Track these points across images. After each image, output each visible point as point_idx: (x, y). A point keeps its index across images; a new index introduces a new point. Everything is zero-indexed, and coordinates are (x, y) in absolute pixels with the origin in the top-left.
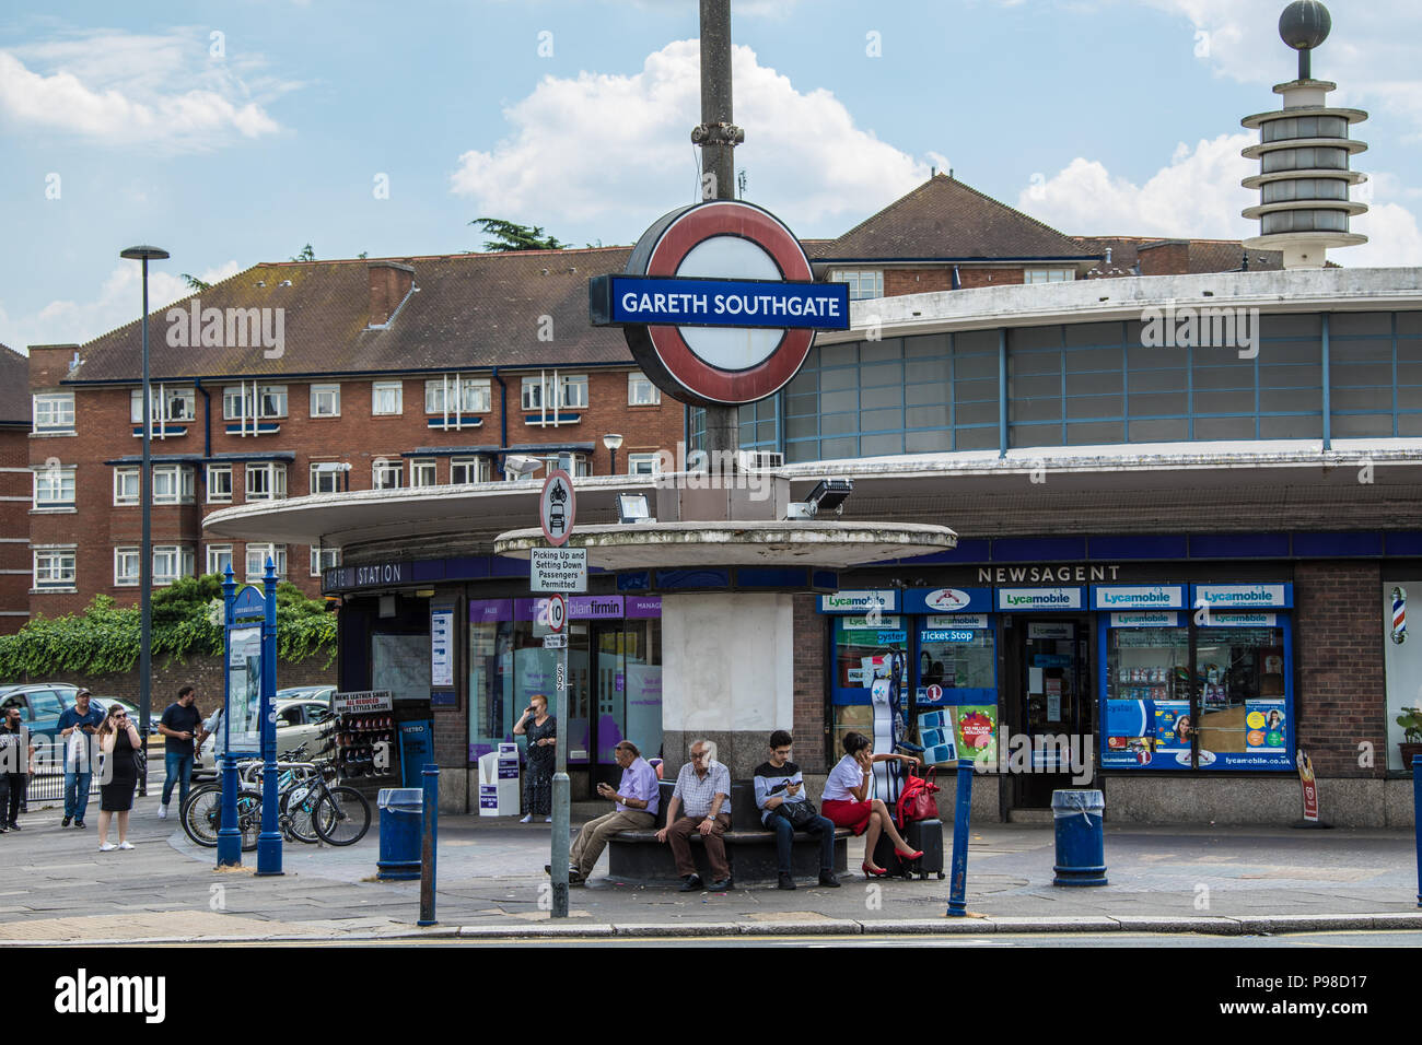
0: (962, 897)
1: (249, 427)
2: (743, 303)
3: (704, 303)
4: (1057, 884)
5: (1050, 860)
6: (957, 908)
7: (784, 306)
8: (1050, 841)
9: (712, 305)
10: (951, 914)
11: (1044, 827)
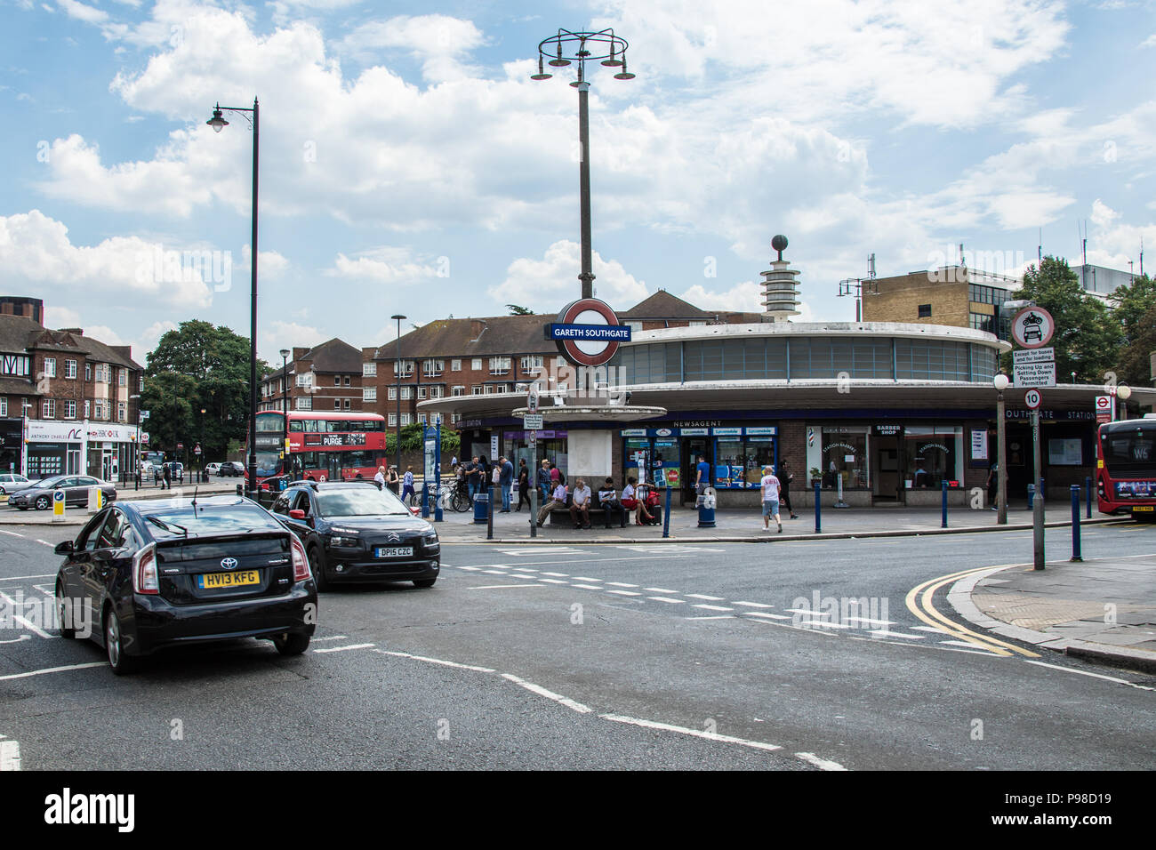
0: (667, 531)
1: (432, 374)
2: (595, 332)
3: (582, 332)
4: (699, 527)
5: (697, 519)
6: (666, 535)
7: (609, 333)
8: (697, 513)
9: (585, 333)
10: (664, 537)
11: (694, 509)
